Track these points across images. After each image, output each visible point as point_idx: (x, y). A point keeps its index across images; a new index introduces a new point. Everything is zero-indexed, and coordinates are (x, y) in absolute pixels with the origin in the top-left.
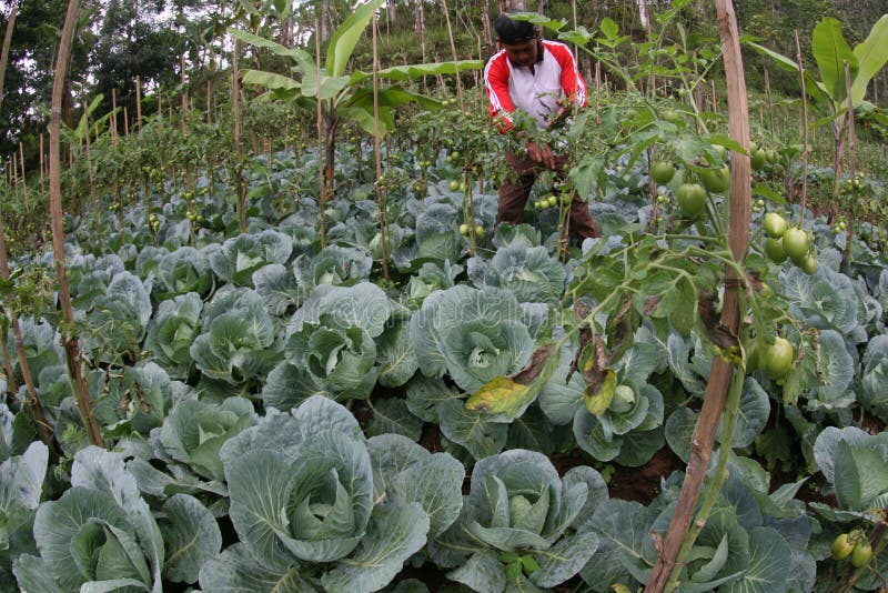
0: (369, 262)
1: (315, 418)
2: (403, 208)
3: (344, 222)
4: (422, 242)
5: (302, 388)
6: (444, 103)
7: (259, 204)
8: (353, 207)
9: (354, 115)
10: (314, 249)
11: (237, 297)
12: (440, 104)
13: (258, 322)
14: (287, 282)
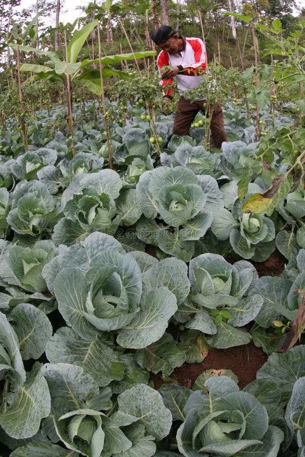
0: (102, 160)
1: (95, 245)
2: (114, 131)
3: (81, 142)
4: (130, 148)
5: (74, 233)
6: (130, 74)
7: (31, 138)
8: (85, 134)
9: (84, 83)
10: (70, 156)
11: (30, 186)
12: (128, 74)
13: (43, 198)
14: (58, 174)
